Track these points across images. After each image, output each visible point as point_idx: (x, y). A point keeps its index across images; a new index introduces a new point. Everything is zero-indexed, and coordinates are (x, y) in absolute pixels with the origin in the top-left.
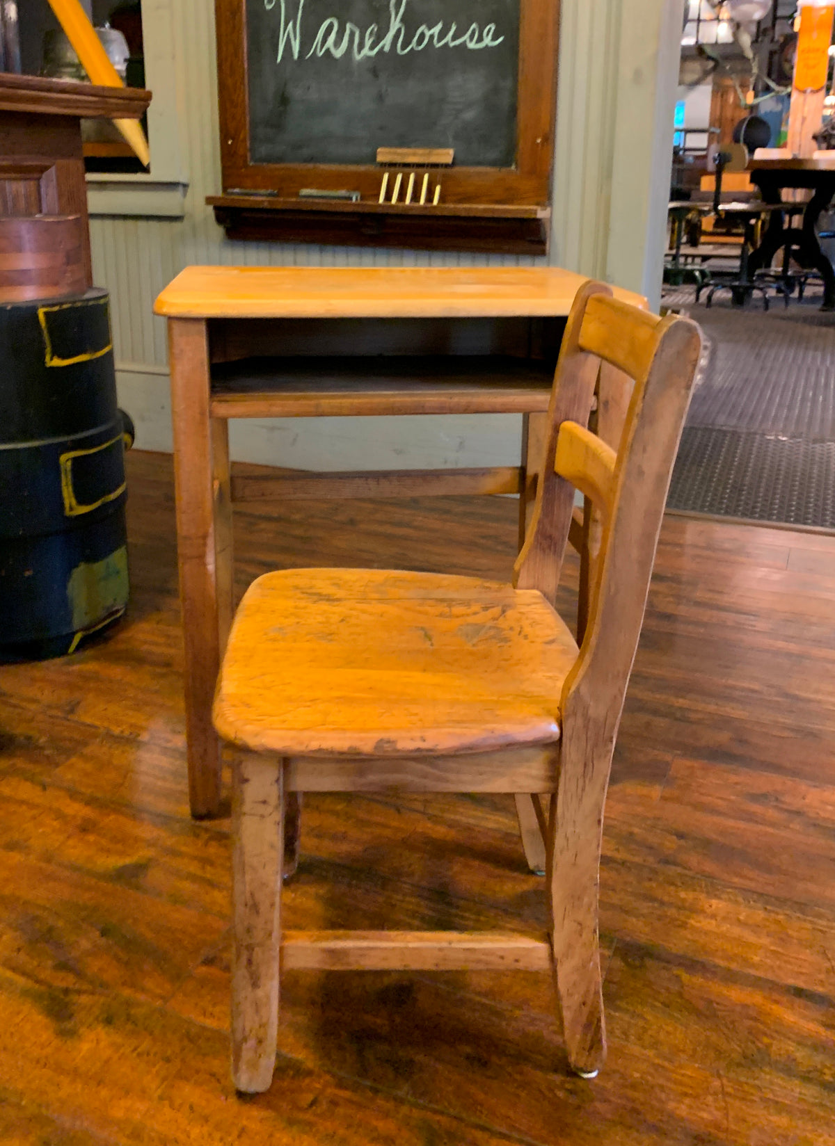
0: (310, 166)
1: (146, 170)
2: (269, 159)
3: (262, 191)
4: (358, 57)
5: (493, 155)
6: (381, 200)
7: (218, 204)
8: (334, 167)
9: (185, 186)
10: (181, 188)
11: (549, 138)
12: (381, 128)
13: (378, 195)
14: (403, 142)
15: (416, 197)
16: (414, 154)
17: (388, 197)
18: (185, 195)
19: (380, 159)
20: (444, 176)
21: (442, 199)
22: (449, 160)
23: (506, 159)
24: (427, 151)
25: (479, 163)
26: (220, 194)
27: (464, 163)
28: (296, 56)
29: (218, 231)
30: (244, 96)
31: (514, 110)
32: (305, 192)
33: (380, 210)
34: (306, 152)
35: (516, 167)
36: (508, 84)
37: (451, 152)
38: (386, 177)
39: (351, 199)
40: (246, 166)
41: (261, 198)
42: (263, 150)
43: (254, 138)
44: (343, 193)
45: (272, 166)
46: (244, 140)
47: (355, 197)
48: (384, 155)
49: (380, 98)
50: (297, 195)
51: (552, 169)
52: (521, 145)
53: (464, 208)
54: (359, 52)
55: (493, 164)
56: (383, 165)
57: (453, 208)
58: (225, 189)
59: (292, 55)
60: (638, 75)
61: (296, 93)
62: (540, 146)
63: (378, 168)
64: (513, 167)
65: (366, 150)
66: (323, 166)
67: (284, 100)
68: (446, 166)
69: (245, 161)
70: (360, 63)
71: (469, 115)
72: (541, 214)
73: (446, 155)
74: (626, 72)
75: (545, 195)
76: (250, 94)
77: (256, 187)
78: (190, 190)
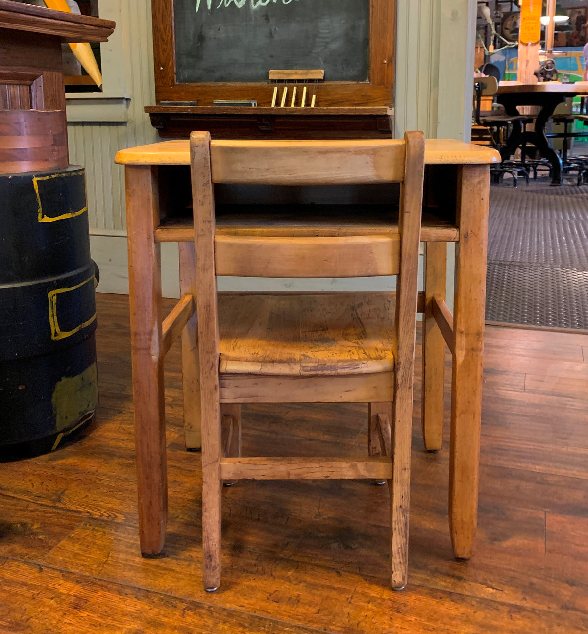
0: (221, 84)
1: (98, 89)
2: (190, 80)
3: (186, 102)
4: (254, 7)
5: (352, 72)
6: (273, 105)
7: (154, 111)
8: (238, 84)
9: (128, 100)
10: (125, 102)
11: (392, 60)
12: (272, 57)
13: (271, 102)
14: (288, 65)
15: (298, 103)
16: (296, 73)
17: (278, 103)
18: (128, 107)
19: (271, 77)
20: (318, 88)
21: (317, 104)
22: (321, 77)
23: (363, 74)
24: (305, 71)
25: (343, 79)
26: (154, 104)
27: (331, 79)
28: (209, 8)
29: (154, 131)
30: (172, 36)
31: (367, 41)
32: (217, 101)
33: (273, 113)
34: (217, 74)
35: (370, 81)
36: (363, 22)
37: (323, 71)
38: (276, 89)
39: (251, 105)
40: (174, 85)
41: (186, 106)
42: (186, 74)
43: (179, 65)
44: (245, 101)
45: (192, 84)
46: (172, 67)
47: (254, 104)
48: (274, 75)
49: (271, 36)
50: (212, 103)
51: (395, 82)
52: (372, 65)
53: (333, 109)
54: (255, 4)
55: (352, 79)
56: (273, 81)
57: (325, 109)
58: (157, 102)
59: (207, 6)
60: (454, 14)
61: (210, 33)
62: (386, 65)
63: (270, 84)
64: (367, 80)
65: (261, 72)
66: (229, 84)
67: (201, 38)
68: (320, 81)
69: (173, 81)
70: (256, 12)
71: (334, 46)
72: (390, 112)
73: (319, 74)
74: (446, 13)
75: (390, 99)
76: (175, 37)
77: (182, 100)
78: (131, 102)
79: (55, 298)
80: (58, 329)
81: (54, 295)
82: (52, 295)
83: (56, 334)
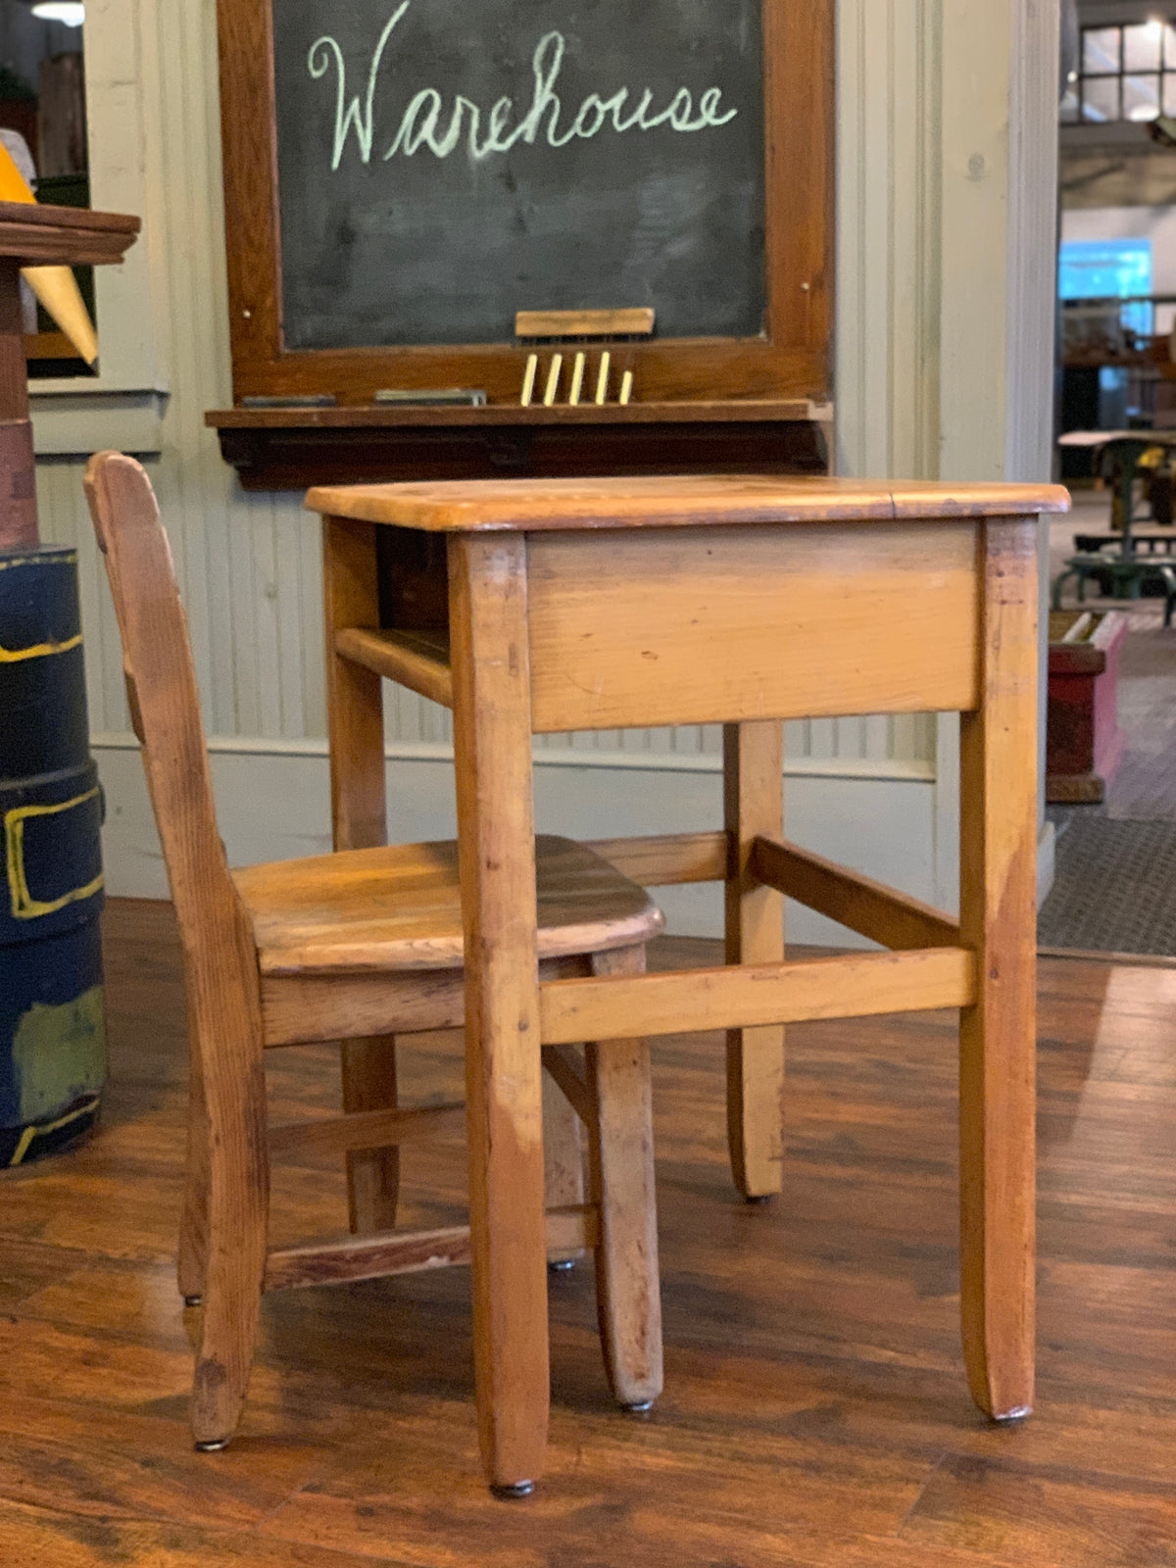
0: (395, 350)
1: (87, 370)
2: (317, 344)
3: (308, 399)
4: (478, 154)
5: (727, 314)
6: (526, 400)
7: (227, 424)
8: (437, 350)
9: (163, 396)
10: (154, 400)
11: (825, 280)
12: (522, 278)
13: (519, 392)
14: (563, 299)
15: (588, 393)
16: (583, 320)
17: (538, 394)
18: (162, 414)
19: (521, 329)
20: (638, 355)
21: (635, 394)
22: (645, 327)
23: (751, 321)
24: (606, 313)
25: (701, 331)
26: (229, 406)
27: (672, 332)
28: (366, 157)
29: (224, 474)
30: (273, 233)
31: (759, 235)
32: (385, 394)
33: (524, 420)
34: (386, 325)
35: (768, 333)
36: (748, 188)
37: (650, 312)
38: (533, 360)
39: (469, 401)
40: (277, 356)
41: (306, 409)
42: (308, 326)
43: (289, 306)
44: (456, 392)
45: (326, 353)
46: (273, 310)
47: (477, 399)
48: (528, 324)
49: (520, 225)
50: (372, 401)
51: (833, 336)
52: (775, 294)
53: (675, 409)
54: (480, 146)
55: (727, 330)
56: (527, 340)
57: (658, 408)
58: (237, 399)
59: (358, 156)
60: (976, 164)
61: (367, 222)
62: (808, 295)
63: (519, 348)
64: (762, 335)
65: (496, 318)
66: (415, 349)
67: (346, 235)
68: (642, 337)
69: (275, 344)
70: (483, 165)
71: (679, 248)
72: (815, 413)
73: (640, 320)
74: (955, 162)
75: (824, 384)
76: (283, 230)
77: (298, 392)
78: (172, 404)
79: (20, 827)
80: (26, 895)
81: (18, 821)
82: (14, 818)
83: (22, 906)
